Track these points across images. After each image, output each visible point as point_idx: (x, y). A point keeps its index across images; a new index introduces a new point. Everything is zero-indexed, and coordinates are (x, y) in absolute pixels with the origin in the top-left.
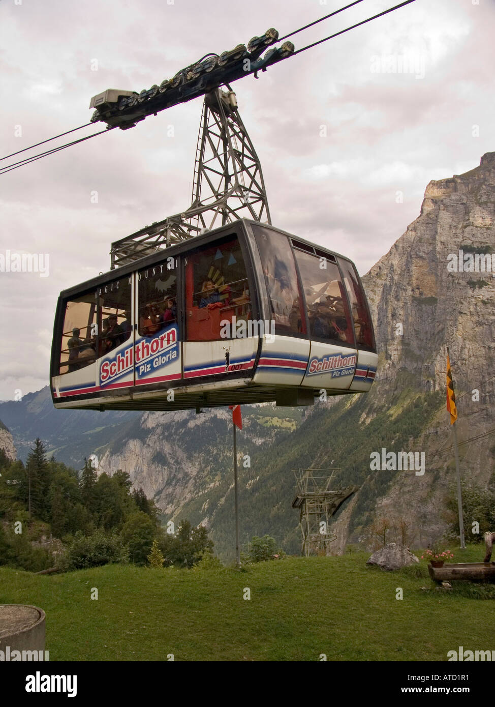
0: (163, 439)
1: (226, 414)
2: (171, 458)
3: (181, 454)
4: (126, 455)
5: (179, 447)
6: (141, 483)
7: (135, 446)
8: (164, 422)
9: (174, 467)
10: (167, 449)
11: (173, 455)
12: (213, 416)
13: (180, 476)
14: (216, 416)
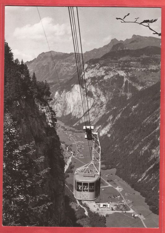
0: (91, 85)
1: (124, 73)
2: (95, 94)
3: (99, 92)
4: (73, 92)
5: (99, 88)
6: (80, 106)
7: (78, 88)
8: (93, 76)
9: (96, 98)
10: (93, 89)
11: (96, 93)
12: (117, 74)
13: (99, 103)
14: (118, 74)
